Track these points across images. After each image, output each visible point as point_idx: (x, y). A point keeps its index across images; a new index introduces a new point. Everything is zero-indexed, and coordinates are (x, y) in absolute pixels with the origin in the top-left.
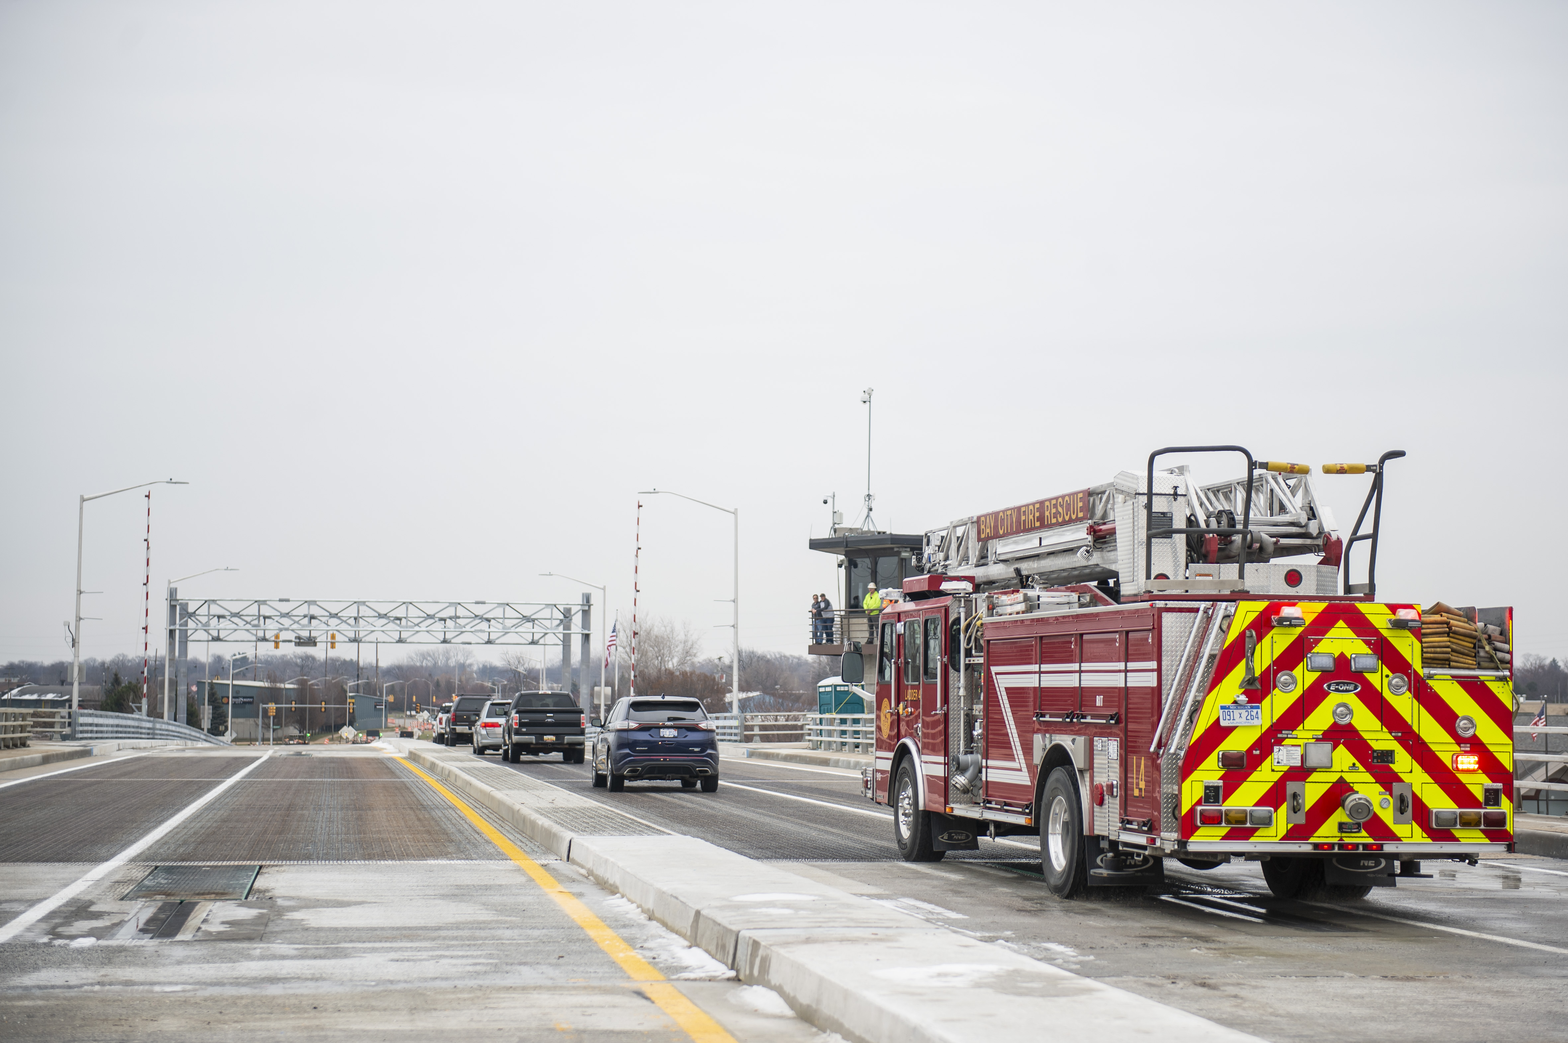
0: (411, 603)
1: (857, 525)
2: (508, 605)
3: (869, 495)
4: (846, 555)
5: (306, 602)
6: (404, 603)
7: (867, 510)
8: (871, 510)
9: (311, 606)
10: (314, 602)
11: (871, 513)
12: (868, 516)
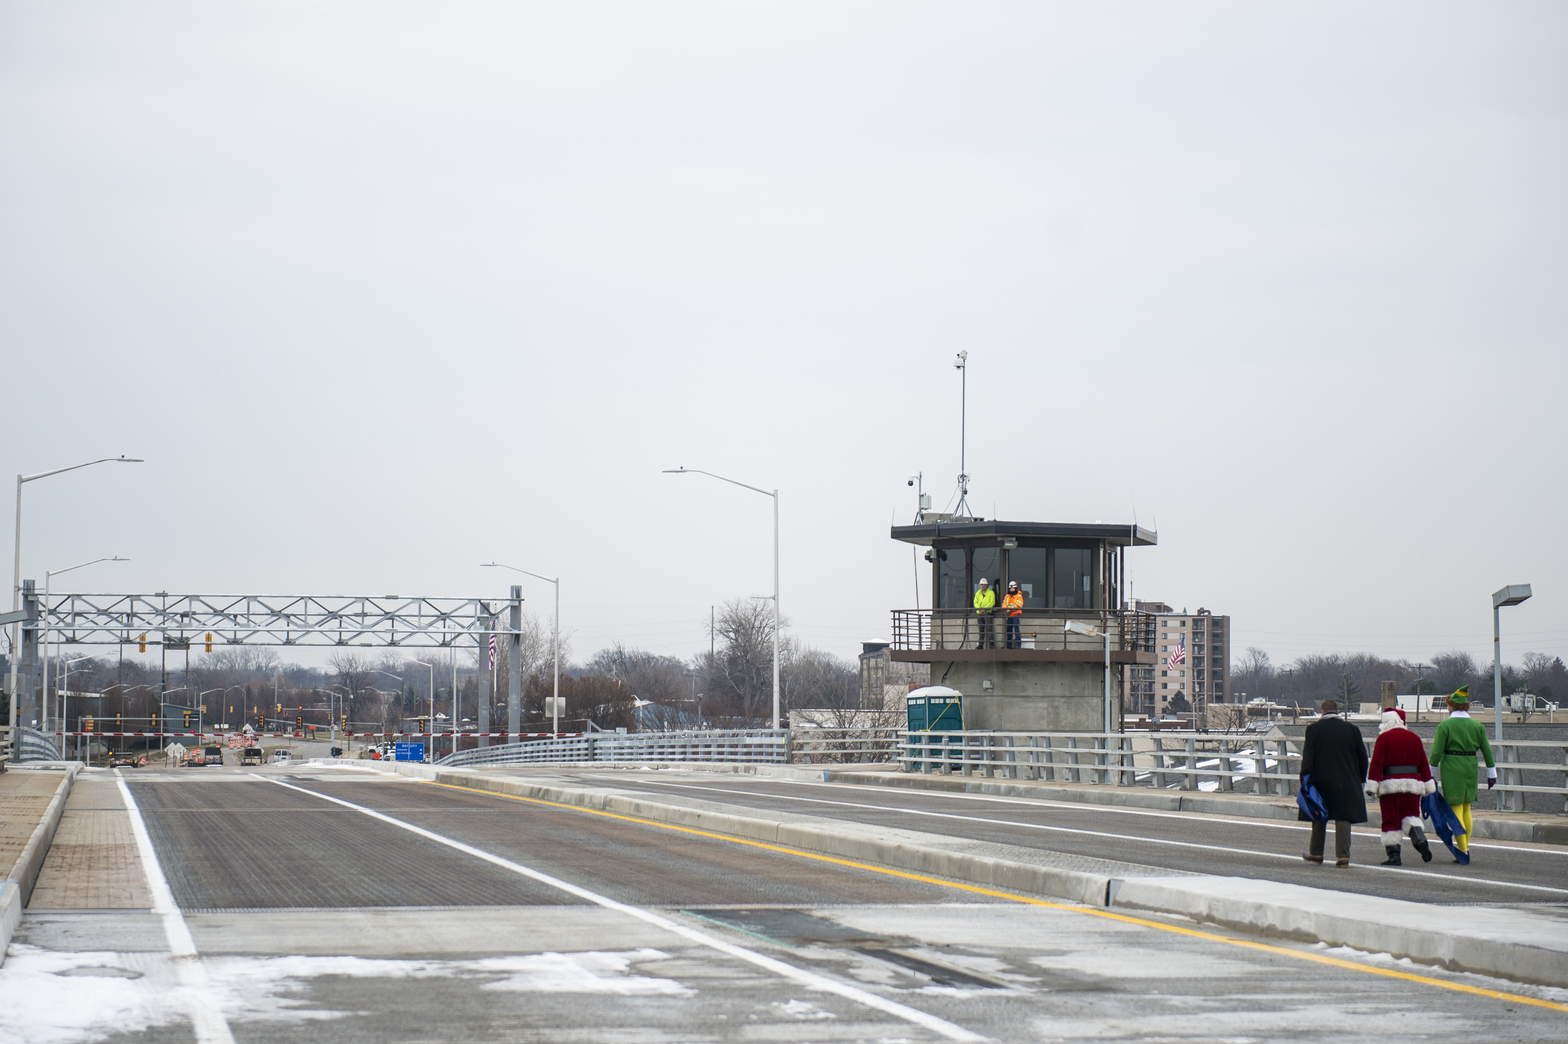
0: (310, 598)
1: (951, 511)
2: (424, 600)
3: (963, 476)
4: (934, 547)
5: (187, 597)
6: (302, 598)
7: (960, 493)
8: (965, 492)
9: (193, 602)
10: (196, 598)
11: (966, 496)
12: (962, 499)
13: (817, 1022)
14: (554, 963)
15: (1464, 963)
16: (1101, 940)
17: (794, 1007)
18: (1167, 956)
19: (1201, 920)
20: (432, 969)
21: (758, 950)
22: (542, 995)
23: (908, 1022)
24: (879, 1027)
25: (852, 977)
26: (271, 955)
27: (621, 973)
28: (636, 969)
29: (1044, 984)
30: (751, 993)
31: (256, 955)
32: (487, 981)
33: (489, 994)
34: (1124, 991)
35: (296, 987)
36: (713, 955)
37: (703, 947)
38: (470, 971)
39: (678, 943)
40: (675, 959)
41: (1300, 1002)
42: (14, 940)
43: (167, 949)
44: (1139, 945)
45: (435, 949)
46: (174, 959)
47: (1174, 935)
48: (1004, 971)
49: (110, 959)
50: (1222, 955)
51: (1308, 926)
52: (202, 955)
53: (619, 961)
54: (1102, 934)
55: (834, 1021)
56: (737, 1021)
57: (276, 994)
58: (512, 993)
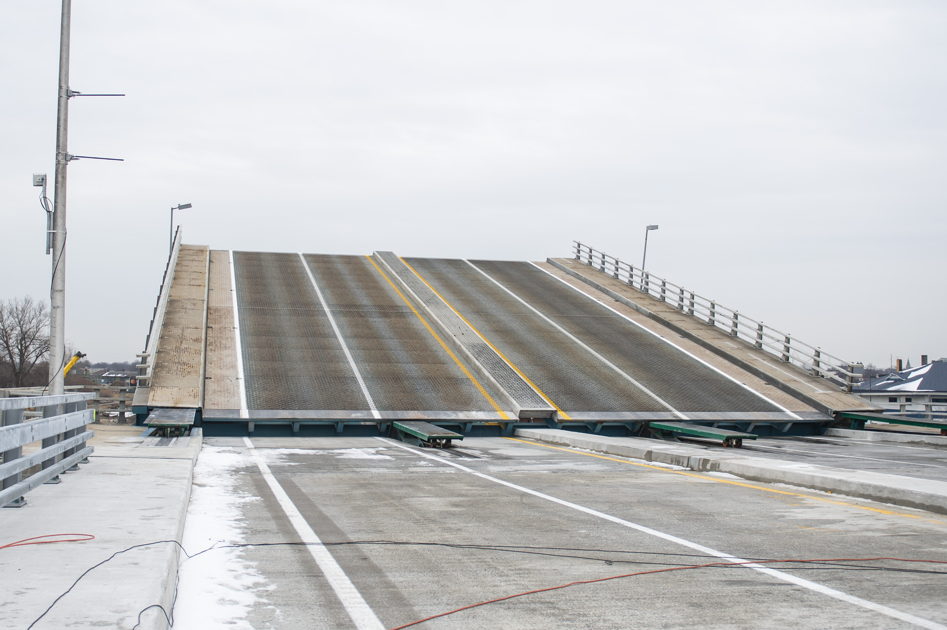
13: (429, 467)
14: (355, 451)
15: (609, 452)
16: (509, 446)
17: (423, 463)
18: (527, 450)
19: (538, 440)
20: (321, 452)
21: (412, 448)
22: (352, 459)
23: (454, 467)
24: (446, 468)
25: (439, 455)
26: (275, 448)
27: (374, 454)
28: (378, 453)
29: (492, 457)
30: (411, 459)
31: (271, 448)
32: (336, 455)
33: (338, 459)
34: (514, 459)
35: (284, 457)
36: (400, 449)
37: (397, 447)
38: (331, 453)
39: (389, 446)
40: (389, 450)
41: (562, 462)
42: (203, 443)
43: (246, 446)
44: (520, 447)
45: (321, 447)
46: (248, 449)
47: (530, 444)
48: (481, 454)
49: (231, 448)
50: (542, 450)
51: (567, 442)
52: (256, 448)
53: (373, 451)
54: (509, 444)
55: (433, 467)
56: (407, 467)
57: (279, 458)
58: (344, 459)
